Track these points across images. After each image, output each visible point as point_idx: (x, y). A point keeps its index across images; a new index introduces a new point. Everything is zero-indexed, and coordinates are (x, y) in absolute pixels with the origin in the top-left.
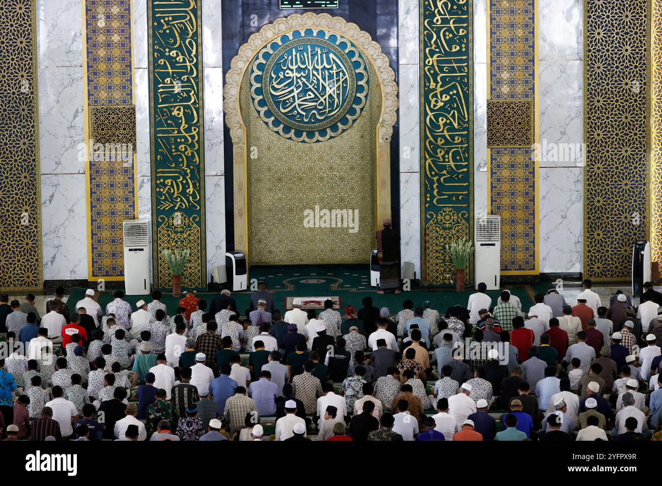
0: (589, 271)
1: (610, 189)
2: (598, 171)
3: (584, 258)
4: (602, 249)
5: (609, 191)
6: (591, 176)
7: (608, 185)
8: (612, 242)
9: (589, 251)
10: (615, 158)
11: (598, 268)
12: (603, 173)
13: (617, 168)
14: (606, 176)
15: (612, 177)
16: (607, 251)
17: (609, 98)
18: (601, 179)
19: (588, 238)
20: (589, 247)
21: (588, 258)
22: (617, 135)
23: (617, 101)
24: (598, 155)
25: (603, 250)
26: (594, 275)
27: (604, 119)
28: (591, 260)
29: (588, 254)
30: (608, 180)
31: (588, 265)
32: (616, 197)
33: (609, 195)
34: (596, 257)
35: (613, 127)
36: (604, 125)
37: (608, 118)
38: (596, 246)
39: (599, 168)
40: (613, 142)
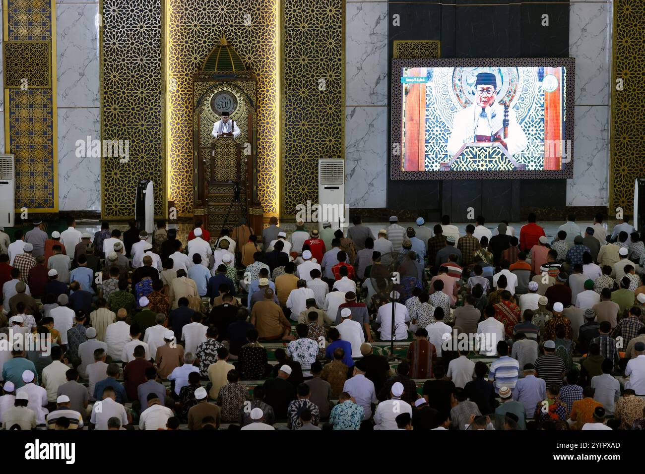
0: (106, 209)
1: (127, 130)
2: (114, 112)
3: (102, 197)
4: (119, 188)
5: (125, 131)
6: (108, 117)
7: (124, 125)
8: (130, 181)
9: (107, 190)
10: (131, 99)
11: (116, 206)
12: (120, 114)
13: (133, 109)
14: (123, 117)
15: (128, 118)
16: (125, 190)
17: (124, 41)
18: (118, 120)
19: (106, 177)
20: (106, 186)
21: (106, 196)
22: (133, 76)
23: (132, 44)
24: (115, 96)
25: (121, 189)
26: (112, 213)
27: (120, 62)
28: (108, 198)
29: (105, 193)
30: (125, 121)
31: (106, 203)
32: (133, 137)
33: (126, 135)
34: (113, 196)
35: (129, 69)
36: (120, 67)
37: (123, 60)
38: (113, 184)
39: (115, 109)
40: (129, 84)
